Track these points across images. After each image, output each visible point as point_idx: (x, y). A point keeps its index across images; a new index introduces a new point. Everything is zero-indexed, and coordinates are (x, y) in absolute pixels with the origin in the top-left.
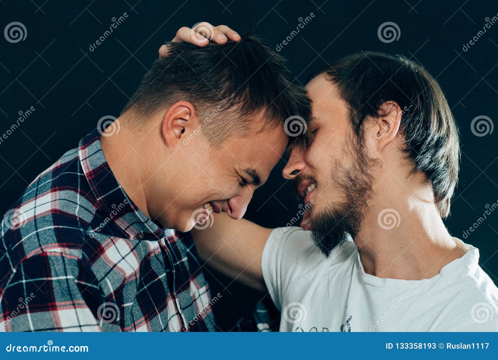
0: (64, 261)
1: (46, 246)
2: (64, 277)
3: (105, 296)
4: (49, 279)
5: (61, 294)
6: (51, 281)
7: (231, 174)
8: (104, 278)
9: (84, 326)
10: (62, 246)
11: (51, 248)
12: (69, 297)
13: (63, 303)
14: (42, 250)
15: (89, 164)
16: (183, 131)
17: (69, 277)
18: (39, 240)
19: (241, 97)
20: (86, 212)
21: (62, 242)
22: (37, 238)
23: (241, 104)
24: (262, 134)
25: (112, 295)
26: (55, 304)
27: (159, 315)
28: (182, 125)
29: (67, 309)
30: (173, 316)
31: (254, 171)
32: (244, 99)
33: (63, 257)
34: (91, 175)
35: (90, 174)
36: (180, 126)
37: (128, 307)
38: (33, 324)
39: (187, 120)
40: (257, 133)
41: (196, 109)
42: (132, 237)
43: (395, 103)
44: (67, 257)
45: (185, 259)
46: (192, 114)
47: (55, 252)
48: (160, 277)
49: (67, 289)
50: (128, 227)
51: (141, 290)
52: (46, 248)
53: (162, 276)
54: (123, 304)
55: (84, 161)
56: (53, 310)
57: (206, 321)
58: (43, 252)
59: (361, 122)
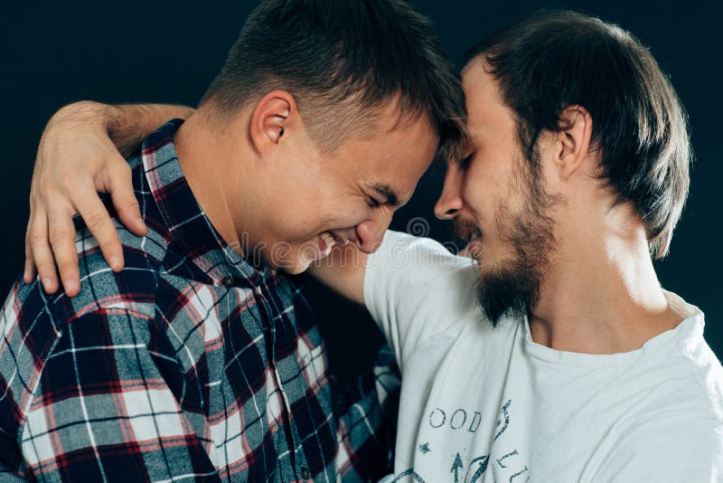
0: (130, 321)
1: (105, 299)
2: (132, 346)
3: (185, 372)
4: (110, 347)
5: (126, 369)
6: (113, 350)
7: (352, 191)
8: (182, 346)
9: (159, 414)
10: (127, 299)
11: (111, 303)
12: (138, 374)
13: (130, 382)
14: (98, 305)
15: (158, 177)
16: (282, 133)
17: (138, 346)
18: (93, 290)
19: (361, 82)
20: (155, 246)
21: (126, 293)
22: (89, 287)
23: (362, 92)
24: (394, 133)
25: (193, 371)
26: (119, 384)
27: (254, 396)
28: (280, 124)
29: (135, 390)
30: (271, 394)
31: (387, 188)
32: (366, 84)
33: (128, 316)
34: (161, 194)
35: (159, 192)
36: (277, 126)
37: (215, 386)
38: (89, 412)
39: (285, 118)
40: (387, 133)
41: (296, 102)
42: (216, 282)
43: (581, 109)
44: (134, 315)
45: (289, 309)
46: (292, 108)
47: (117, 308)
48: (255, 341)
49: (136, 363)
50: (211, 269)
51: (232, 361)
52: (104, 302)
53: (259, 339)
54: (208, 382)
55: (151, 173)
56: (116, 392)
57: (319, 397)
58: (100, 309)
59: (534, 140)
